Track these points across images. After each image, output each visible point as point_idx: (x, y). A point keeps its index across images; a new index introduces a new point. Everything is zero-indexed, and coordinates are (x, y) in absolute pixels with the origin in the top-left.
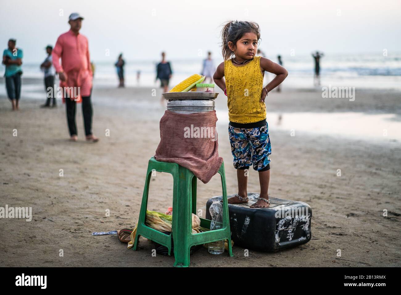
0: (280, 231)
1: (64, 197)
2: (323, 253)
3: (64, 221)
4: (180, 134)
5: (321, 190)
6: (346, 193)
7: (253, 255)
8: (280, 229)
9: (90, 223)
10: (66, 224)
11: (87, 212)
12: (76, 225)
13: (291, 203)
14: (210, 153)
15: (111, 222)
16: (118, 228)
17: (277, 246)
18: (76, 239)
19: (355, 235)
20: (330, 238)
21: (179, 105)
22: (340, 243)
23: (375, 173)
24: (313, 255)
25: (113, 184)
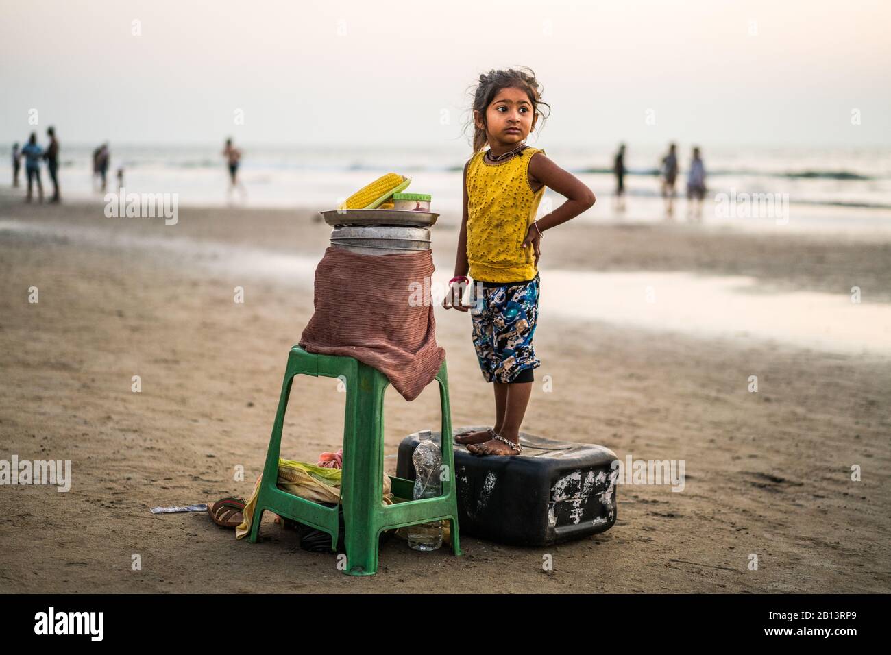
0: (558, 503)
1: (66, 437)
2: (642, 550)
3: (82, 484)
4: (360, 296)
5: (612, 430)
6: (664, 436)
7: (501, 553)
8: (558, 498)
9: (139, 489)
10: (87, 491)
11: (124, 466)
12: (111, 492)
13: (577, 447)
14: (420, 338)
15: (184, 487)
16: (203, 500)
17: (552, 533)
18: (119, 520)
19: (700, 517)
20: (650, 521)
21: (359, 235)
22: (673, 532)
23: (717, 399)
24: (622, 553)
25: (163, 412)
